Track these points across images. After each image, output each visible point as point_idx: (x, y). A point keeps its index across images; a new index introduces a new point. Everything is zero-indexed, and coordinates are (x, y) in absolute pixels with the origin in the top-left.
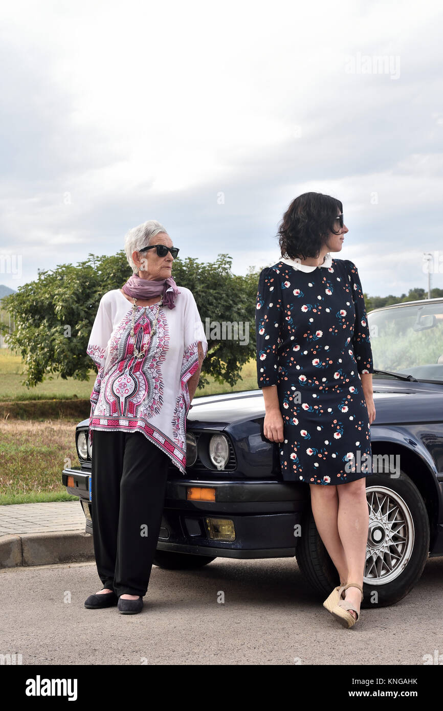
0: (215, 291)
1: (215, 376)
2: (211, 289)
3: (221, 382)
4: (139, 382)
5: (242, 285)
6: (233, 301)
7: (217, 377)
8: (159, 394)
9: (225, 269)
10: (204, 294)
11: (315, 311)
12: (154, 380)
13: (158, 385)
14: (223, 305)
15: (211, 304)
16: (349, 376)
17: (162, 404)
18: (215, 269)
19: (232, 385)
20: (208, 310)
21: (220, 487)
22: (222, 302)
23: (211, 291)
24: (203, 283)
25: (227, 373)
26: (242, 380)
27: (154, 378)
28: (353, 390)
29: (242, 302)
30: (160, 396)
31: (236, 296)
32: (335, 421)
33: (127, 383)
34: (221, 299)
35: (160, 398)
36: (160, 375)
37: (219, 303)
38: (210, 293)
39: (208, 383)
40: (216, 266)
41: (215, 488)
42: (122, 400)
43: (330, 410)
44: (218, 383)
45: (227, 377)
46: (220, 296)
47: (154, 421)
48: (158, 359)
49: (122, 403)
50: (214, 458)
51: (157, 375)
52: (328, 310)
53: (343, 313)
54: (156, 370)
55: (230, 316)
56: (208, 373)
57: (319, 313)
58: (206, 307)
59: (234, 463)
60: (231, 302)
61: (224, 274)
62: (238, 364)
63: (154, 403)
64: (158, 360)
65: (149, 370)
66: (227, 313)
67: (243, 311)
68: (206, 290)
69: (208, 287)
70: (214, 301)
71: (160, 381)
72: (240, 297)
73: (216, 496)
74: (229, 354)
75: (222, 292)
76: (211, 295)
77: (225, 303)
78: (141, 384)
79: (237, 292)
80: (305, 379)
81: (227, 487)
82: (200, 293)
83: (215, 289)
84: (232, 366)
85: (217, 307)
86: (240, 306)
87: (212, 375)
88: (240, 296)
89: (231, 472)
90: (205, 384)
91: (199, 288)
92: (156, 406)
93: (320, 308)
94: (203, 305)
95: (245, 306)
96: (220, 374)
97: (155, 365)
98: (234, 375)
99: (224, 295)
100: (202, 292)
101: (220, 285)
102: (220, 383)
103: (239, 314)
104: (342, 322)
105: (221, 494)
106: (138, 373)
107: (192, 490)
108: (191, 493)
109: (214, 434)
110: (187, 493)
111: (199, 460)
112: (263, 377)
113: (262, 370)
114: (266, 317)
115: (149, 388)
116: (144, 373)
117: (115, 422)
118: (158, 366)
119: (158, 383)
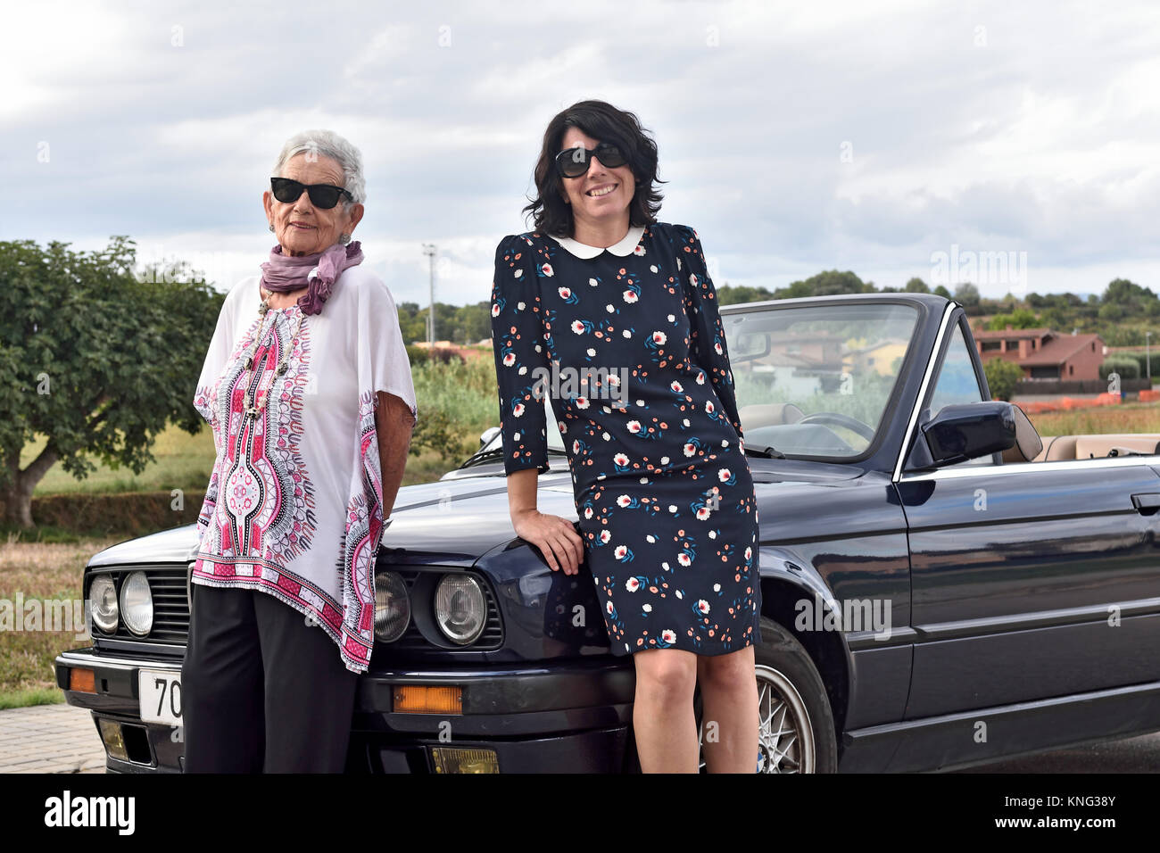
0: (106, 304)
1: (102, 455)
2: (98, 297)
3: (115, 467)
4: (266, 482)
5: (154, 293)
6: (140, 321)
7: (107, 458)
8: (306, 508)
9: (122, 263)
10: (85, 308)
11: (599, 335)
12: (290, 477)
13: (302, 488)
14: (121, 329)
15: (99, 326)
16: (717, 448)
17: (313, 528)
18: (105, 263)
19: (137, 472)
20: (94, 338)
21: (474, 684)
22: (120, 323)
23: (100, 303)
24: (83, 287)
25: (129, 450)
26: (155, 462)
27: (290, 472)
28: (726, 476)
29: (158, 323)
30: (308, 511)
31: (144, 311)
32: (681, 533)
33: (246, 486)
34: (116, 317)
35: (309, 514)
36: (302, 467)
37: (114, 325)
38: (97, 306)
39: (94, 469)
40: (107, 258)
41: (463, 687)
42: (240, 522)
43: (673, 509)
44: (107, 468)
45: (126, 457)
46: (115, 311)
48: (288, 427)
49: (241, 528)
50: (449, 624)
51: (296, 466)
52: (627, 334)
53: (658, 339)
54: (291, 454)
55: (135, 347)
56: (90, 450)
57: (608, 340)
58: (89, 332)
59: (498, 633)
60: (136, 323)
61: (121, 271)
62: (147, 433)
63: (297, 527)
64: (290, 432)
65: (277, 453)
66: (130, 343)
67: (159, 339)
68: (89, 300)
69: (92, 295)
70: (105, 320)
71: (303, 480)
72: (151, 314)
73: (465, 703)
74: (132, 417)
75: (118, 304)
76: (100, 310)
77: (125, 325)
79: (145, 304)
80: (627, 462)
81: (490, 683)
82: (79, 306)
83: (105, 299)
84: (136, 437)
85: (109, 331)
86: (152, 329)
87: (98, 454)
88: (152, 311)
89: (491, 652)
90: (89, 472)
91: (76, 298)
92: (301, 534)
93: (611, 329)
94: (83, 328)
95: (162, 329)
96: (112, 451)
97: (288, 444)
98: (141, 454)
99: (123, 310)
100: (82, 304)
101: (115, 292)
102: (112, 469)
103: (150, 342)
104: (657, 356)
105: (478, 698)
106: (261, 461)
107: (406, 692)
108: (402, 698)
109: (448, 574)
110: (392, 698)
111: (413, 630)
112: (519, 450)
113: (517, 437)
114: (514, 330)
115: (284, 496)
116: (271, 462)
117: (227, 569)
118: (294, 445)
119: (302, 483)
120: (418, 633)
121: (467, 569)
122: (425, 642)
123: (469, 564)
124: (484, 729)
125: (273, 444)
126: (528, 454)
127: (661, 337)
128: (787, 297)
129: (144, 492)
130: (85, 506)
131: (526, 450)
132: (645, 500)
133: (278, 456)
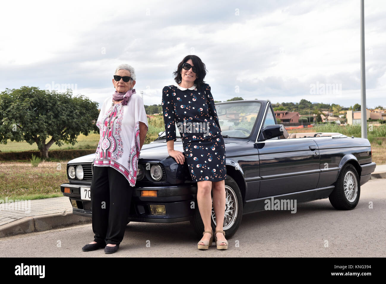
0: (66, 105)
1: (65, 141)
2: (64, 103)
3: (68, 144)
4: (112, 142)
5: (77, 102)
6: (74, 109)
7: (66, 141)
9: (69, 95)
10: (61, 106)
11: (187, 108)
12: (118, 141)
14: (69, 111)
15: (64, 110)
16: (216, 134)
17: (123, 152)
18: (65, 95)
19: (73, 145)
20: (63, 113)
21: (160, 190)
22: (69, 109)
23: (64, 104)
24: (60, 101)
25: (71, 140)
26: (77, 143)
27: (118, 140)
28: (218, 140)
29: (78, 109)
31: (75, 107)
32: (209, 154)
33: (106, 143)
34: (68, 108)
35: (122, 149)
36: (121, 138)
37: (67, 110)
38: (63, 105)
39: (63, 144)
40: (66, 94)
41: (157, 191)
42: (105, 151)
43: (207, 148)
44: (66, 144)
45: (71, 141)
46: (68, 107)
47: (120, 161)
48: (118, 129)
49: (105, 152)
50: (153, 176)
51: (119, 138)
52: (194, 108)
53: (201, 110)
54: (118, 135)
55: (73, 115)
56: (62, 140)
57: (189, 109)
58: (62, 112)
59: (165, 178)
60: (73, 109)
61: (69, 97)
62: (76, 136)
63: (119, 152)
64: (118, 130)
65: (115, 135)
66: (71, 114)
67: (78, 113)
68: (62, 104)
69: (62, 103)
70: (65, 109)
72: (76, 107)
73: (158, 194)
74: (72, 132)
75: (69, 105)
76: (64, 106)
77: (70, 110)
78: (113, 143)
79: (75, 105)
80: (196, 137)
81: (163, 190)
82: (59, 105)
83: (65, 104)
84: (73, 137)
85: (66, 111)
86: (77, 111)
87: (64, 140)
88: (77, 106)
89: (163, 182)
90: (62, 145)
91: (59, 103)
92: (120, 154)
93: (190, 107)
94: (60, 111)
95: (79, 111)
96: (67, 140)
97: (118, 133)
98: (74, 141)
99: (70, 106)
100: (60, 105)
101: (68, 102)
102: (67, 144)
103: (76, 114)
104: (201, 113)
105: (161, 193)
106: (111, 137)
107: (144, 192)
108: (143, 193)
109: (153, 164)
110: (141, 193)
111: (145, 177)
112: (169, 136)
113: (169, 133)
114: (167, 108)
115: (116, 145)
116: (113, 137)
117: (101, 162)
118: (119, 133)
119: (120, 142)
120: (146, 178)
121: (158, 163)
122: (148, 180)
123: (158, 162)
124: (162, 200)
125: (114, 133)
126: (171, 137)
127: (202, 109)
128: (234, 100)
129: (75, 150)
130: (61, 153)
131: (171, 136)
132: (200, 147)
133: (115, 136)
